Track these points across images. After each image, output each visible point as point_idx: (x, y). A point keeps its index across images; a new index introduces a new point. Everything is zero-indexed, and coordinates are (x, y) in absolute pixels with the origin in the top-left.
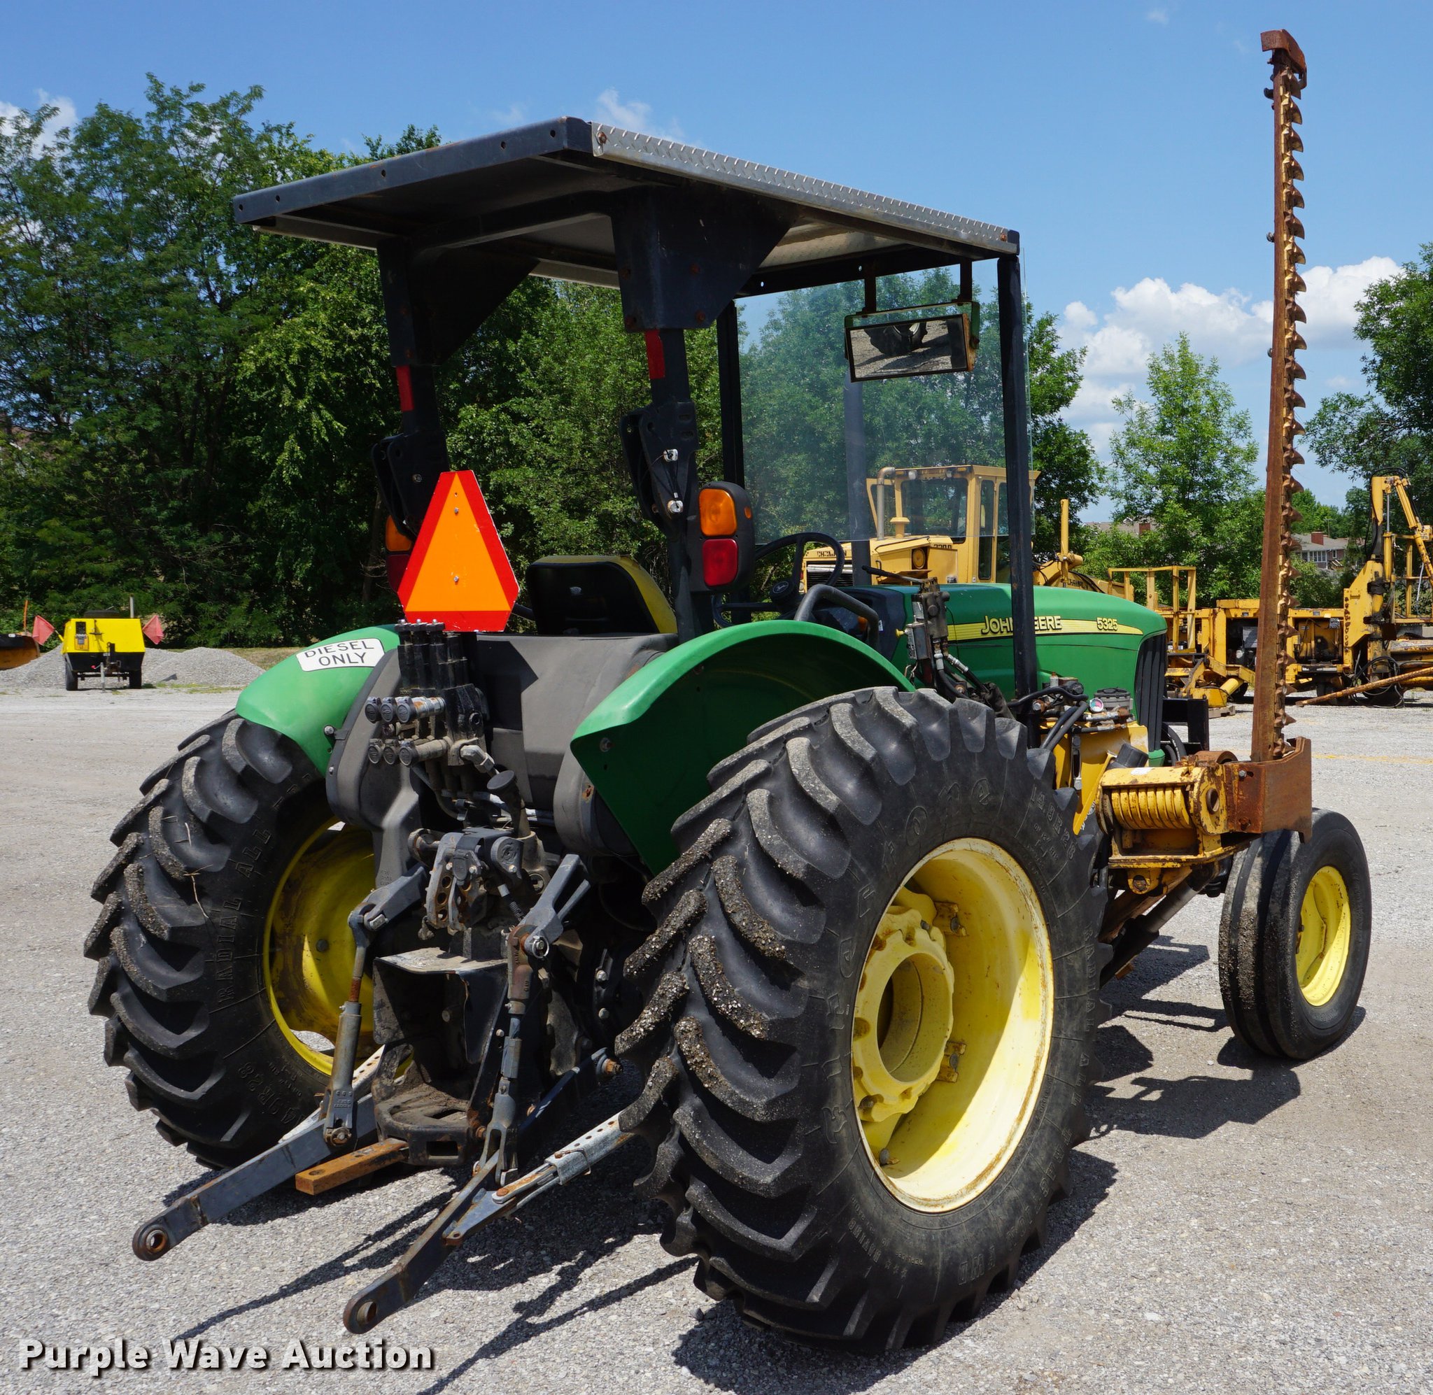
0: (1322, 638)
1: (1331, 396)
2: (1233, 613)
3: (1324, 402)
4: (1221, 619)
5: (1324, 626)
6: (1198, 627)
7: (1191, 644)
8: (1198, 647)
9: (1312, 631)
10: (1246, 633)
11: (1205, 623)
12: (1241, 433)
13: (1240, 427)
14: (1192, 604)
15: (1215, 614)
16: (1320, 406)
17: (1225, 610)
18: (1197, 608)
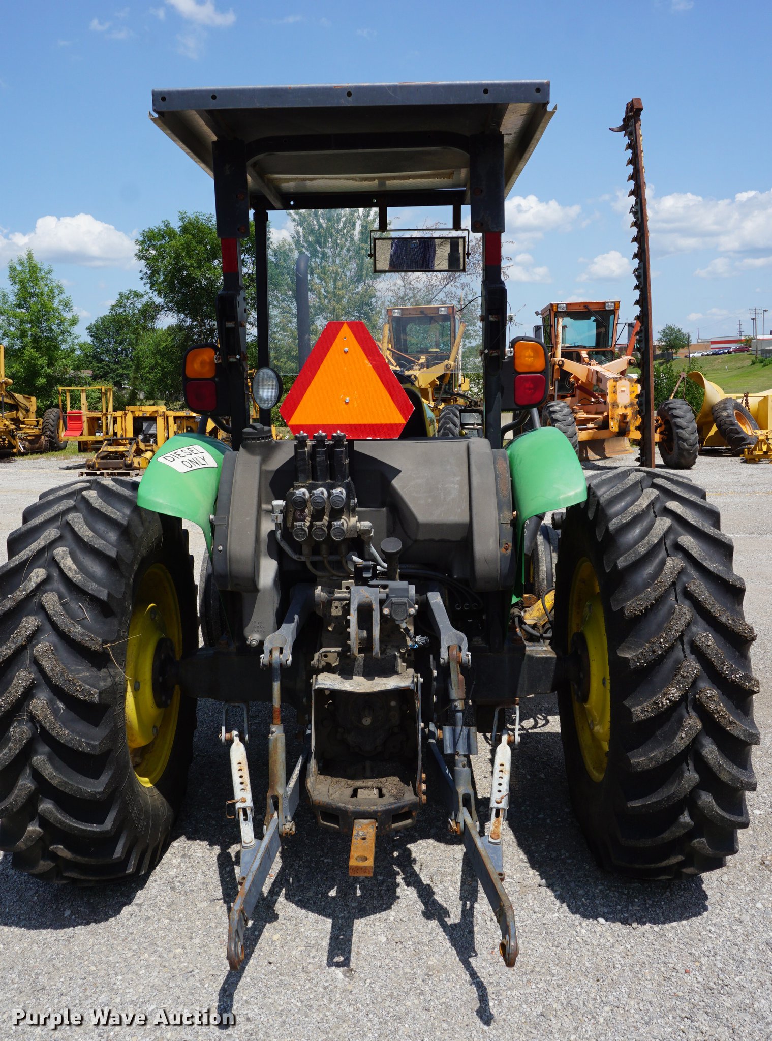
0: (190, 427)
1: (125, 291)
2: (137, 414)
3: (120, 294)
4: (130, 417)
5: (192, 421)
6: (115, 421)
7: (111, 432)
8: (115, 434)
9: (184, 424)
10: (145, 425)
11: (119, 420)
12: (67, 309)
13: (66, 305)
14: (111, 408)
15: (126, 414)
16: (118, 297)
17: (132, 412)
18: (114, 411)
